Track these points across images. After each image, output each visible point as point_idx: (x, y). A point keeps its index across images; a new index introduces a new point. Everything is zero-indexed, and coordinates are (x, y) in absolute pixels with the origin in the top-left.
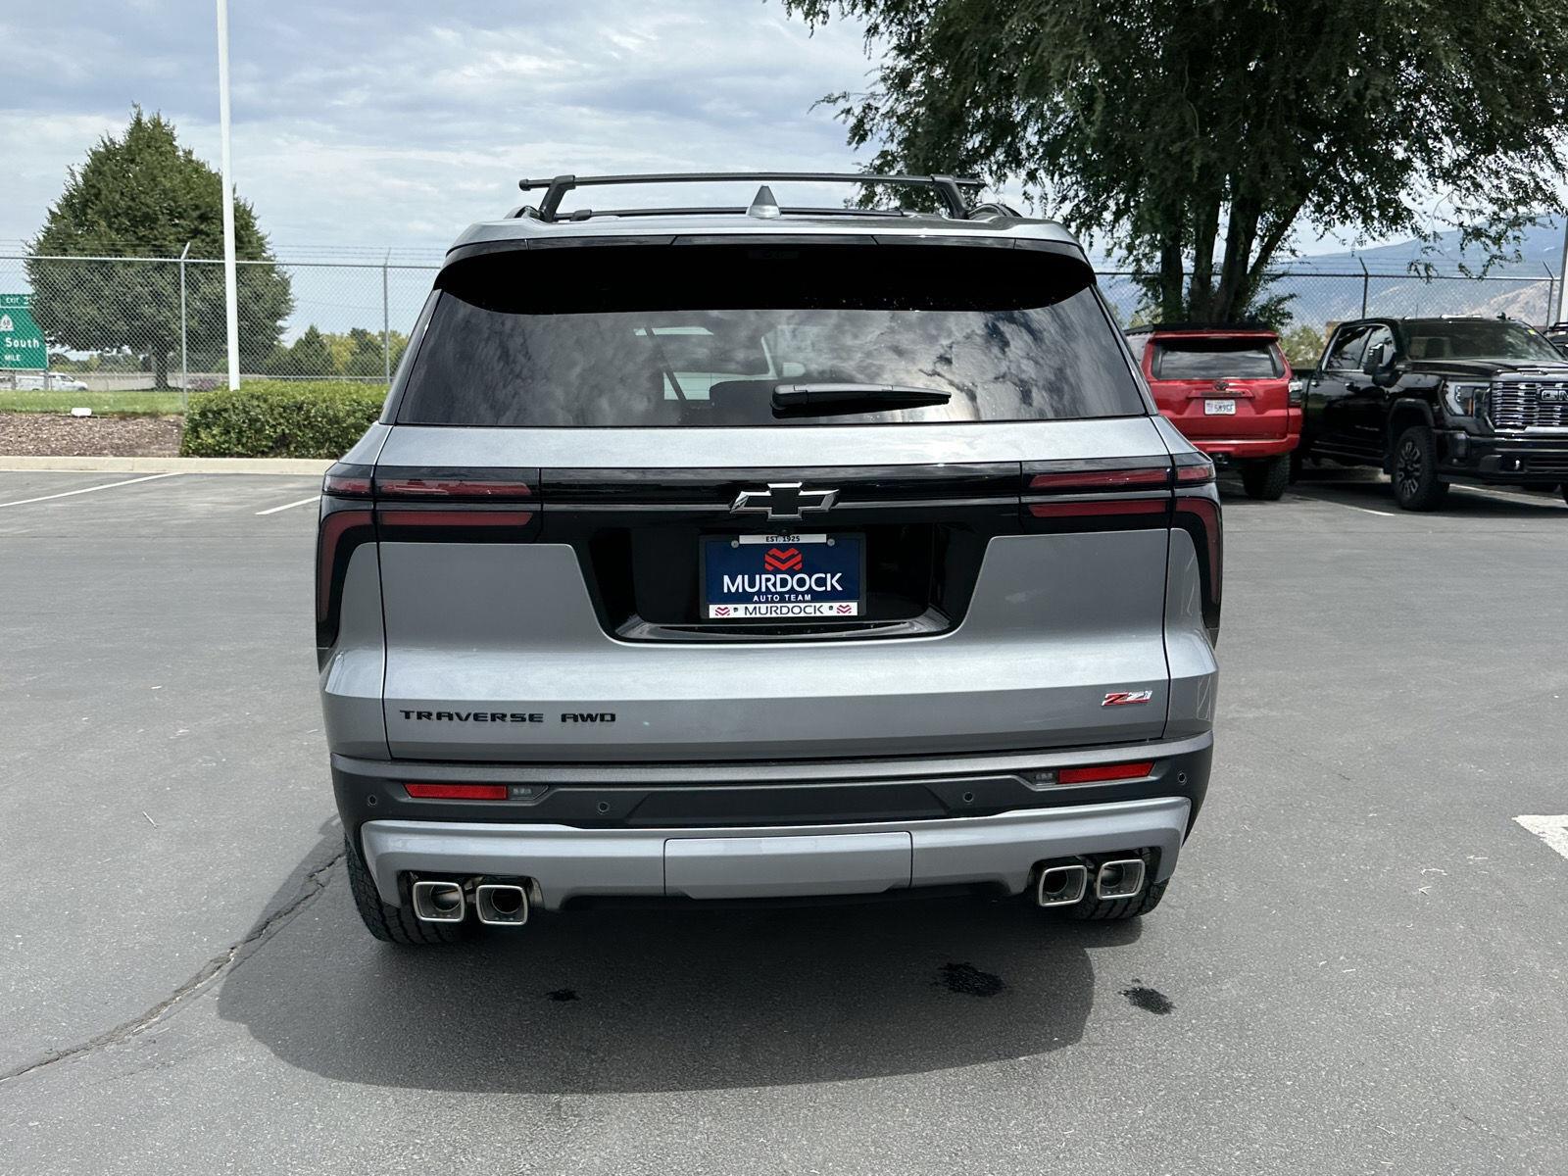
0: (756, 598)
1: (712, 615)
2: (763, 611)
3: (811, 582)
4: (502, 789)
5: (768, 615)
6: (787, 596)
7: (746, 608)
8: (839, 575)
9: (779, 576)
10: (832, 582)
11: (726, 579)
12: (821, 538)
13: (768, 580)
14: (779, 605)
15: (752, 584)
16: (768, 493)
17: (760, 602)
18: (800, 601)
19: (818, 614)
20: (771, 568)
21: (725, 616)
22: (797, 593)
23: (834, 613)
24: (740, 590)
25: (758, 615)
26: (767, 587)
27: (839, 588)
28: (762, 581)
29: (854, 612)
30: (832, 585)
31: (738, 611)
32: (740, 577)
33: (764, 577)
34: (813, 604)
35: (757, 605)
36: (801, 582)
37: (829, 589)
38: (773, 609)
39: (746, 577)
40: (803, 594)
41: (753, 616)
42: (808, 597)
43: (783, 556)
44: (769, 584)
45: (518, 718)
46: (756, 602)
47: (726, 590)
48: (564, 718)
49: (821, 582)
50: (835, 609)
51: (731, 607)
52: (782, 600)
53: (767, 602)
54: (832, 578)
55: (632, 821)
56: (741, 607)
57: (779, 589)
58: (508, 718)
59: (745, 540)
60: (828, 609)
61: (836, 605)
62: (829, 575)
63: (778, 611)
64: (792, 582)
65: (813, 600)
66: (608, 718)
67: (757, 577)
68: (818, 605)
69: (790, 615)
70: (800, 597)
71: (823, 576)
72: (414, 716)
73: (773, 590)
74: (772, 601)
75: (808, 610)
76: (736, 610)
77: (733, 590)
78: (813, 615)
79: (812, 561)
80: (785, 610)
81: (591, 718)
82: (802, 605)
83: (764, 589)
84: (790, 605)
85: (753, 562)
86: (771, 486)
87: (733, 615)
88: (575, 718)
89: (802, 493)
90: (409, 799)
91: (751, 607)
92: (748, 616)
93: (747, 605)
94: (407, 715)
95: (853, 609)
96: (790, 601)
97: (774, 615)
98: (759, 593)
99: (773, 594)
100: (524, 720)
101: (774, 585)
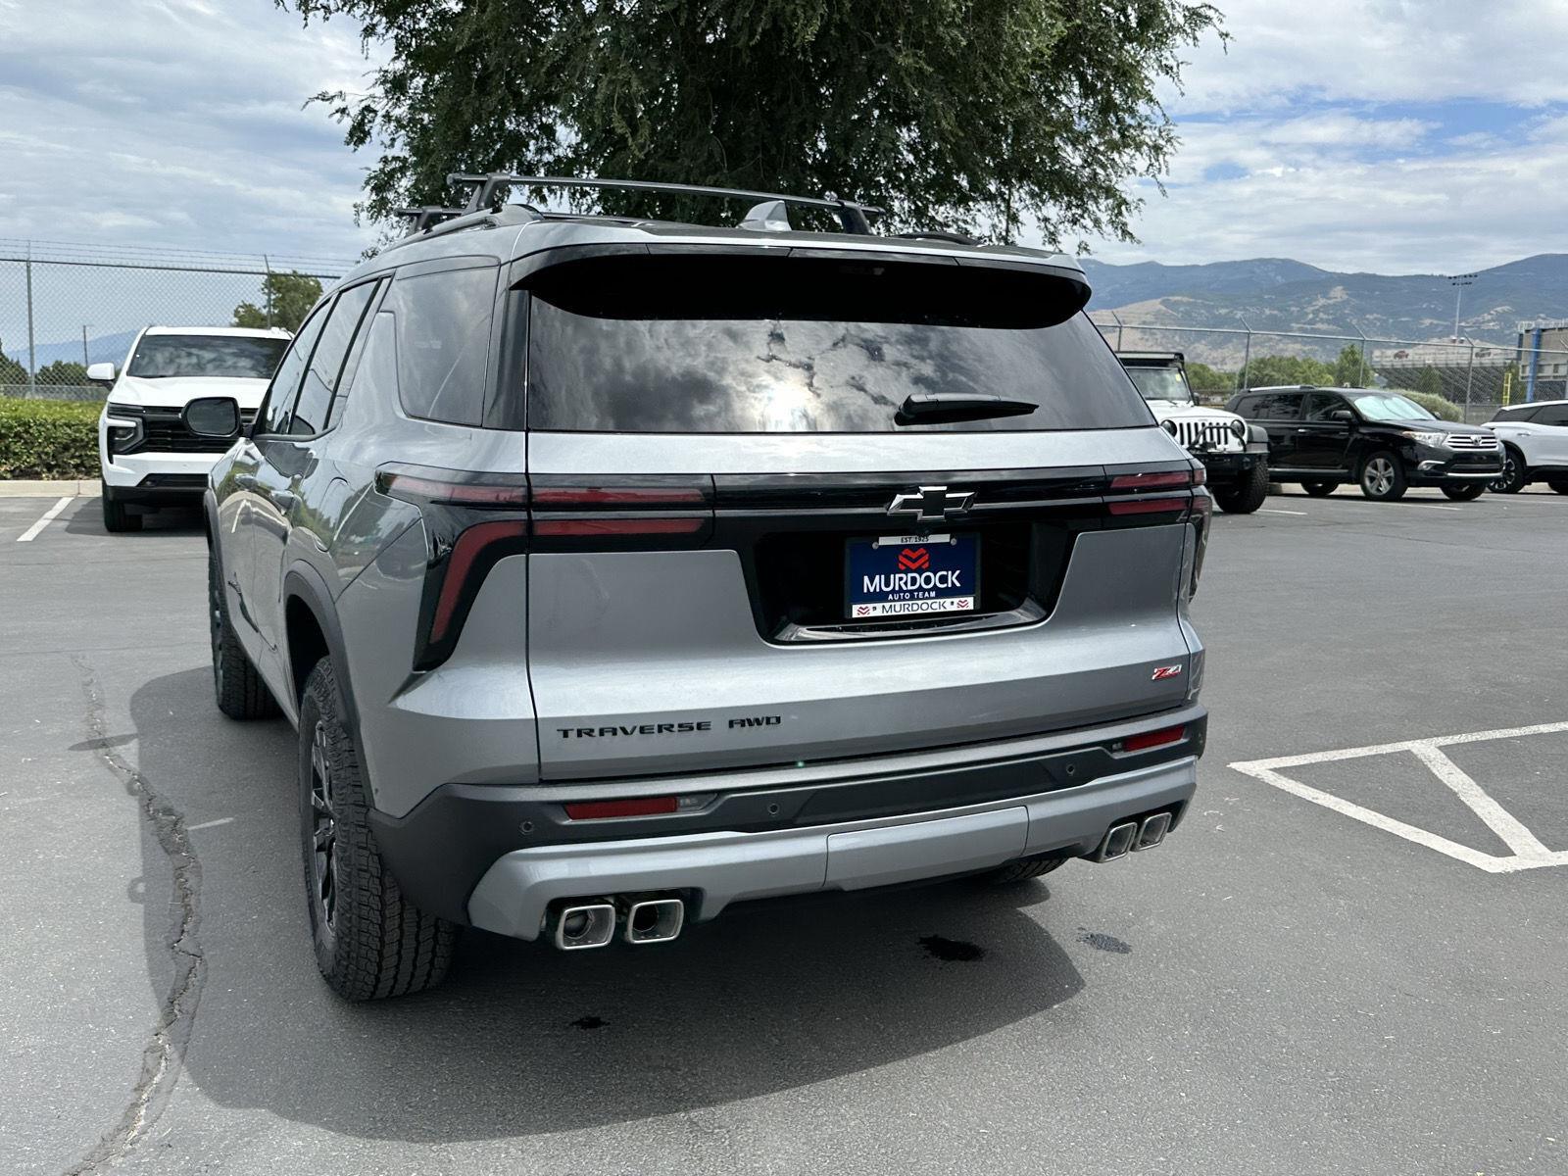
0: (890, 597)
1: (855, 615)
2: (898, 609)
3: (935, 580)
4: (669, 802)
5: (902, 613)
6: (916, 594)
7: (884, 607)
8: (958, 572)
9: (910, 575)
10: (953, 579)
11: (866, 578)
12: (945, 538)
13: (901, 579)
14: (910, 603)
15: (887, 584)
16: (919, 496)
17: (894, 600)
18: (927, 598)
19: (942, 610)
20: (904, 568)
21: (866, 615)
22: (924, 590)
23: (955, 608)
24: (878, 590)
25: (894, 613)
26: (900, 585)
27: (958, 585)
28: (899, 580)
29: (971, 607)
30: (952, 581)
31: (876, 610)
32: (877, 577)
33: (897, 576)
34: (938, 601)
35: (893, 604)
36: (928, 580)
37: (950, 585)
38: (906, 606)
39: (883, 576)
40: (929, 590)
41: (889, 614)
42: (933, 594)
43: (914, 556)
44: (902, 583)
45: (686, 727)
46: (891, 601)
47: (865, 591)
48: (731, 724)
49: (943, 579)
50: (955, 604)
51: (870, 606)
52: (912, 598)
53: (899, 600)
54: (953, 575)
55: (799, 821)
56: (879, 606)
57: (910, 588)
58: (676, 728)
59: (884, 541)
60: (950, 605)
61: (956, 600)
62: (950, 572)
63: (910, 608)
64: (920, 581)
65: (937, 597)
66: (773, 720)
67: (892, 576)
68: (942, 601)
69: (920, 611)
70: (927, 594)
71: (945, 573)
72: (573, 735)
73: (904, 588)
74: (904, 600)
75: (934, 606)
76: (875, 608)
77: (872, 590)
78: (938, 611)
79: (938, 559)
80: (915, 607)
81: (758, 722)
82: (930, 602)
83: (897, 588)
84: (920, 602)
85: (888, 563)
86: (923, 489)
87: (873, 614)
88: (742, 723)
89: (948, 496)
90: (569, 822)
91: (887, 605)
92: (885, 614)
93: (885, 604)
94: (566, 734)
95: (969, 603)
96: (918, 599)
97: (907, 612)
98: (893, 592)
99: (905, 592)
100: (692, 729)
101: (906, 583)
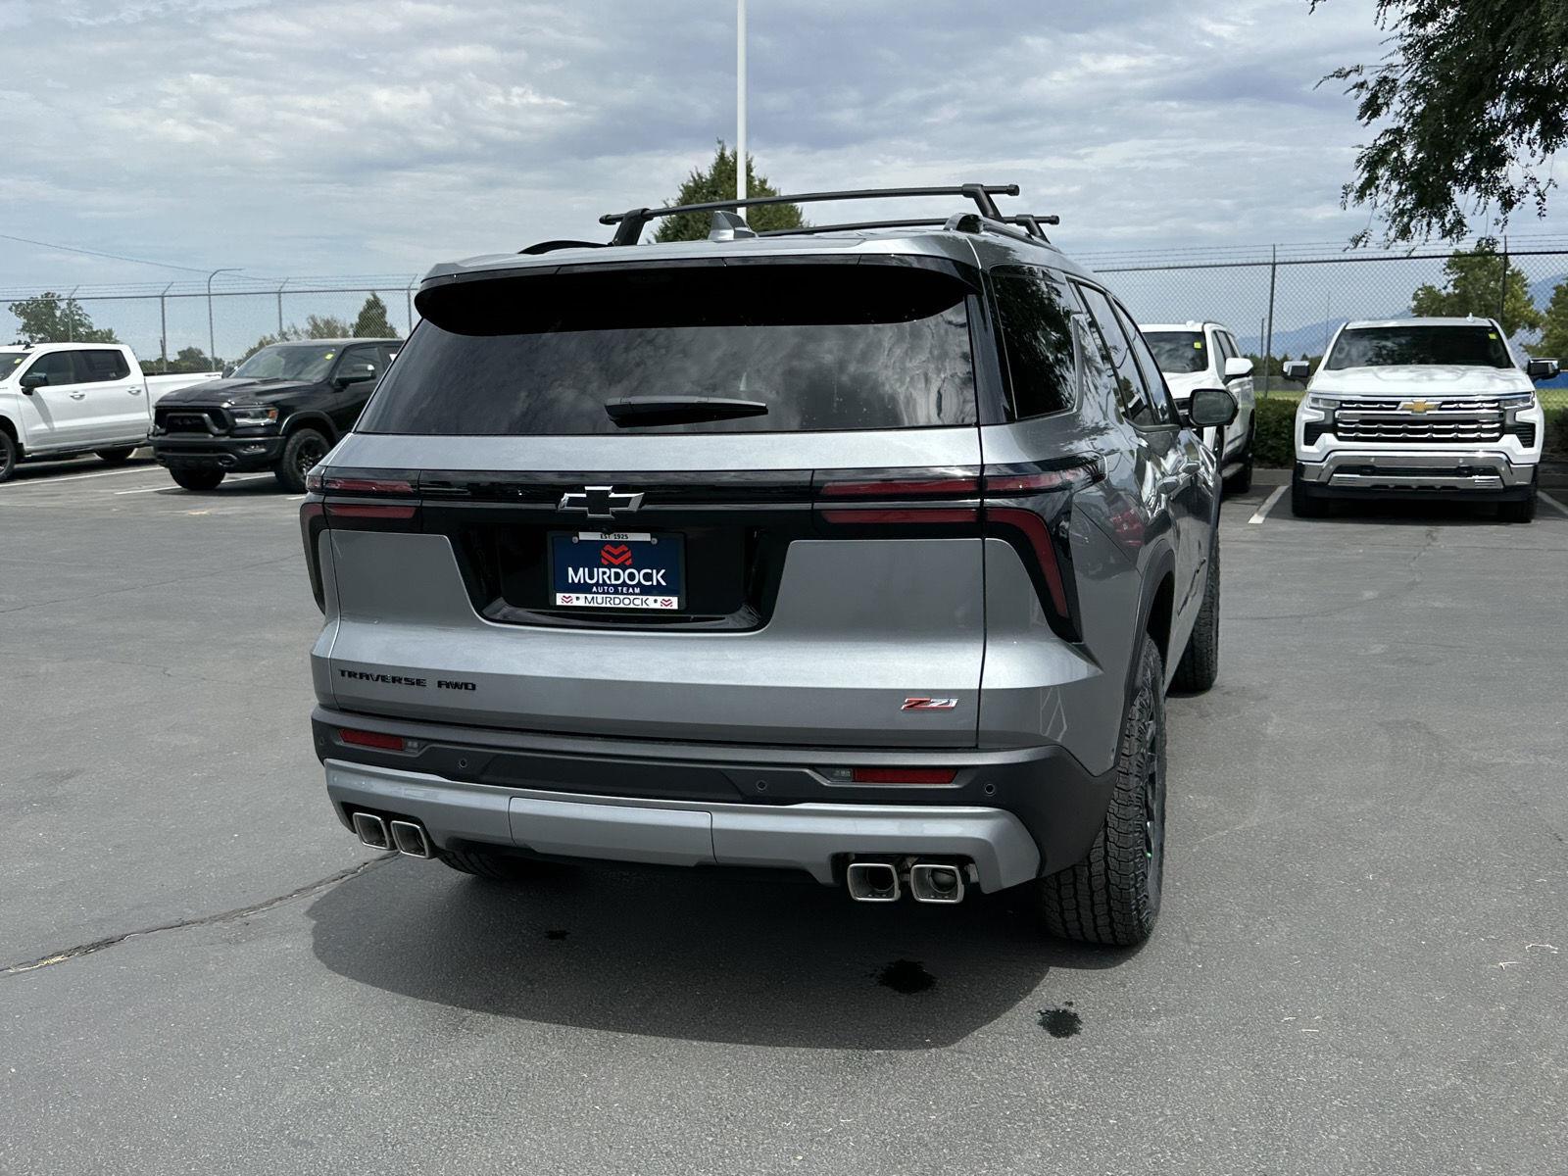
0: (594, 589)
1: (559, 602)
2: (600, 601)
3: (639, 577)
4: (397, 741)
5: (604, 605)
6: (620, 588)
7: (586, 598)
8: (663, 571)
9: (613, 570)
10: (658, 577)
11: (570, 571)
12: (645, 537)
13: (604, 573)
14: (612, 596)
15: (591, 577)
16: (584, 495)
17: (598, 593)
18: (631, 594)
19: (645, 606)
20: (606, 563)
21: (569, 604)
22: (629, 586)
23: (658, 606)
24: (582, 582)
25: (596, 605)
26: (603, 579)
27: (664, 584)
28: (602, 574)
29: (675, 606)
30: (658, 580)
31: (579, 600)
32: (581, 569)
33: (601, 570)
34: (640, 597)
35: (595, 596)
36: (631, 577)
37: (655, 583)
38: (608, 599)
39: (586, 569)
40: (633, 586)
41: (592, 605)
42: (637, 590)
43: (616, 552)
44: (605, 577)
45: (409, 682)
46: (595, 593)
47: (570, 581)
48: (440, 684)
49: (648, 577)
50: (659, 602)
51: (574, 596)
52: (616, 592)
53: (604, 593)
54: (657, 573)
55: (484, 778)
56: (582, 596)
57: (613, 582)
58: (403, 681)
59: (584, 536)
60: (653, 602)
61: (660, 599)
62: (655, 571)
63: (612, 602)
64: (624, 576)
65: (641, 594)
66: (470, 687)
67: (595, 570)
68: (645, 598)
69: (621, 605)
70: (631, 590)
71: (649, 571)
72: (347, 675)
73: (608, 582)
74: (608, 593)
75: (636, 602)
76: (578, 598)
77: (576, 581)
78: (640, 607)
79: (640, 557)
80: (627, 601)
81: (456, 686)
82: (632, 597)
83: (601, 582)
84: (622, 597)
85: (591, 556)
86: (587, 488)
87: (575, 603)
88: (448, 685)
89: (613, 495)
90: (341, 743)
91: (589, 596)
92: (587, 605)
93: (588, 595)
94: (343, 675)
95: (674, 603)
96: (622, 593)
97: (608, 605)
98: (597, 584)
99: (609, 586)
100: (413, 684)
101: (609, 578)
